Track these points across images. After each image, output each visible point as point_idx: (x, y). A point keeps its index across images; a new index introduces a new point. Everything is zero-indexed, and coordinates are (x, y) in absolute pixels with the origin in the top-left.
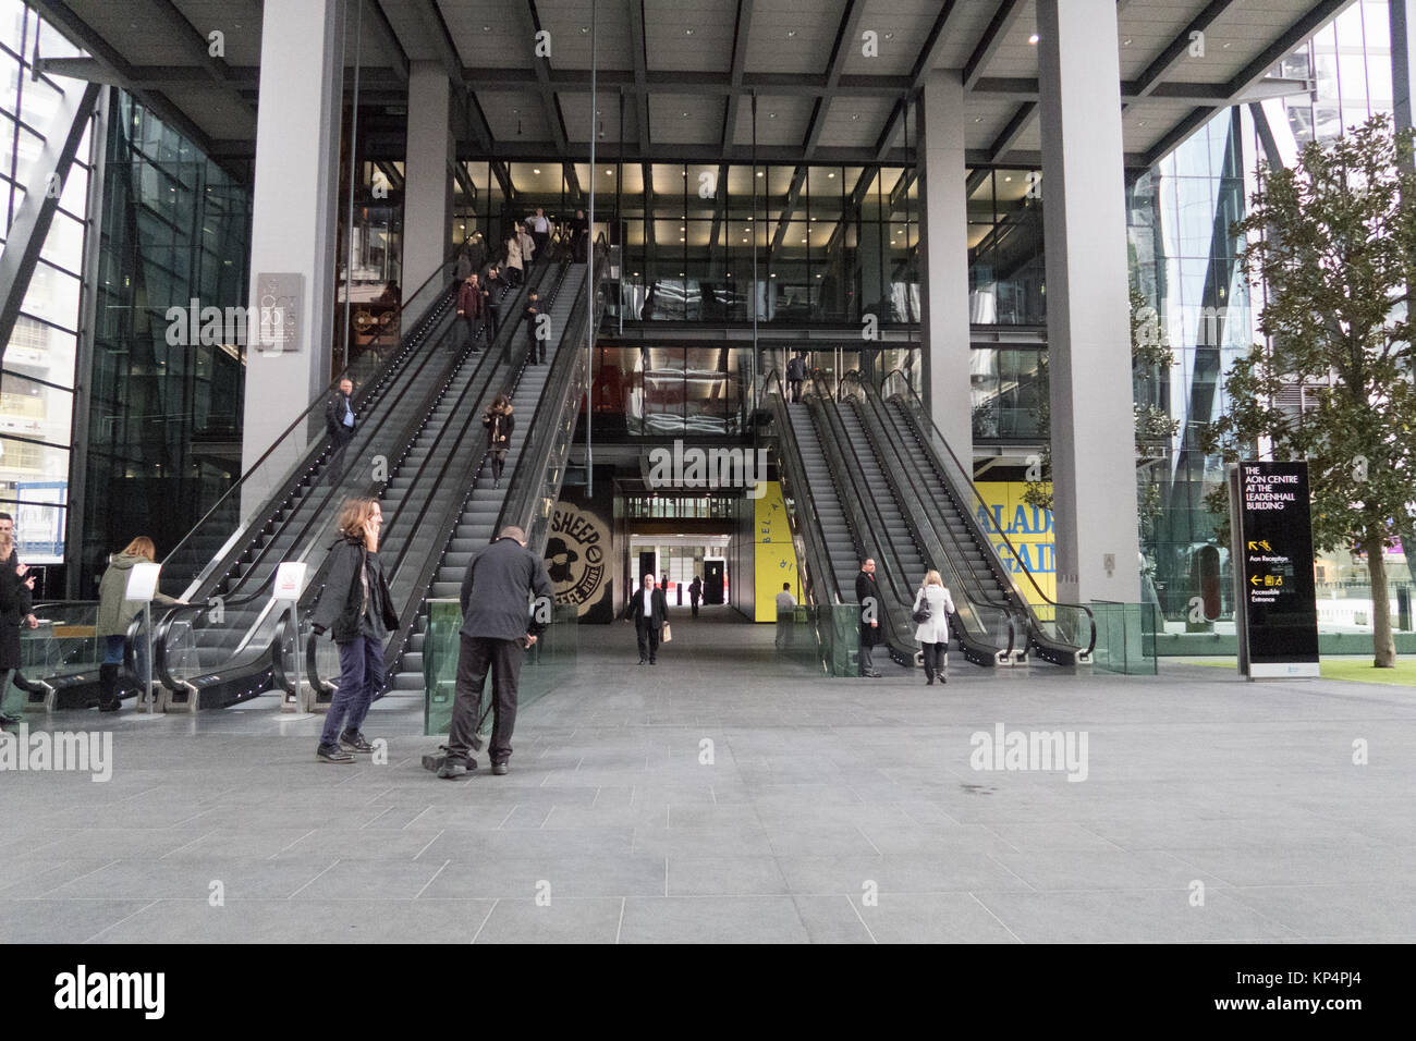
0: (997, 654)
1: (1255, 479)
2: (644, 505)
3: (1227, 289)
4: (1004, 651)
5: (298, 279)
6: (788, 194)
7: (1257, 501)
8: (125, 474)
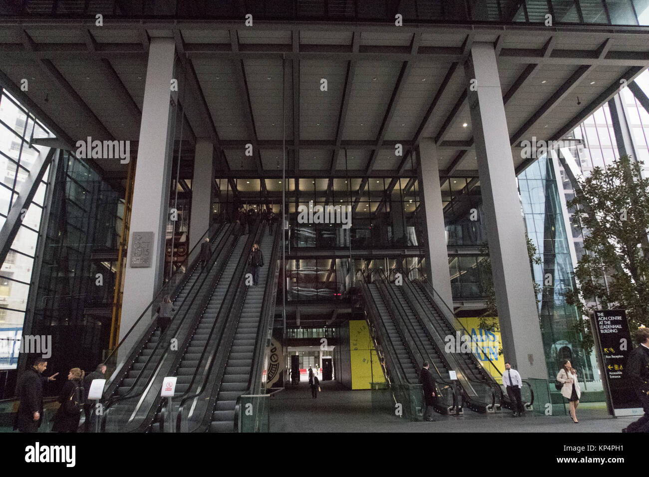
0: (487, 407)
1: (602, 319)
2: (293, 332)
3: (555, 227)
4: (491, 405)
5: (151, 234)
6: (358, 190)
7: (605, 329)
8: (51, 324)
